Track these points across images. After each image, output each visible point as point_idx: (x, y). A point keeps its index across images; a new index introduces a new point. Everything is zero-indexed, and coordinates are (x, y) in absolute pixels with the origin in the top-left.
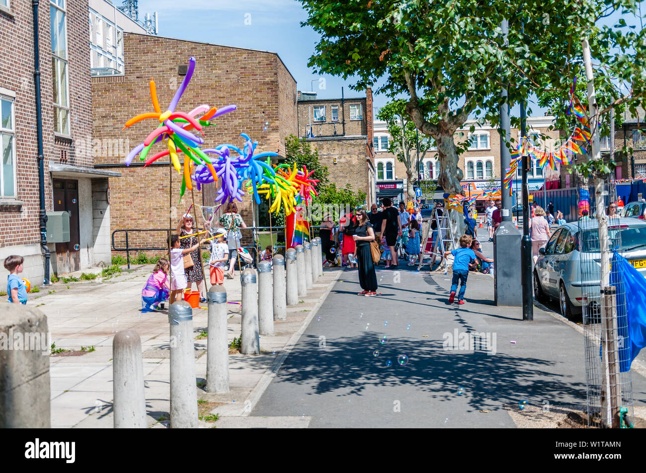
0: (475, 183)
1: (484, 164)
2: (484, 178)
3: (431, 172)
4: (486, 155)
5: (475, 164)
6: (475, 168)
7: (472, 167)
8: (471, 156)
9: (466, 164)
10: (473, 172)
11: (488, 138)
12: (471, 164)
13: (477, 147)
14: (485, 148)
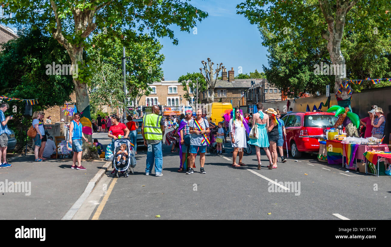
0: (171, 108)
1: (175, 100)
2: (175, 106)
3: (153, 103)
4: (176, 96)
5: (171, 100)
6: (171, 101)
7: (170, 101)
8: (169, 96)
9: (167, 100)
10: (170, 103)
11: (177, 89)
12: (169, 100)
13: (172, 92)
14: (175, 93)
